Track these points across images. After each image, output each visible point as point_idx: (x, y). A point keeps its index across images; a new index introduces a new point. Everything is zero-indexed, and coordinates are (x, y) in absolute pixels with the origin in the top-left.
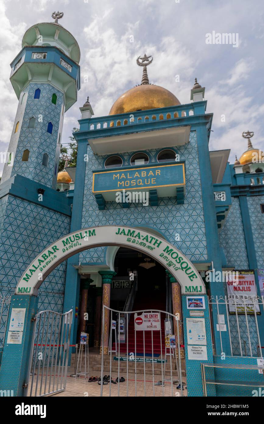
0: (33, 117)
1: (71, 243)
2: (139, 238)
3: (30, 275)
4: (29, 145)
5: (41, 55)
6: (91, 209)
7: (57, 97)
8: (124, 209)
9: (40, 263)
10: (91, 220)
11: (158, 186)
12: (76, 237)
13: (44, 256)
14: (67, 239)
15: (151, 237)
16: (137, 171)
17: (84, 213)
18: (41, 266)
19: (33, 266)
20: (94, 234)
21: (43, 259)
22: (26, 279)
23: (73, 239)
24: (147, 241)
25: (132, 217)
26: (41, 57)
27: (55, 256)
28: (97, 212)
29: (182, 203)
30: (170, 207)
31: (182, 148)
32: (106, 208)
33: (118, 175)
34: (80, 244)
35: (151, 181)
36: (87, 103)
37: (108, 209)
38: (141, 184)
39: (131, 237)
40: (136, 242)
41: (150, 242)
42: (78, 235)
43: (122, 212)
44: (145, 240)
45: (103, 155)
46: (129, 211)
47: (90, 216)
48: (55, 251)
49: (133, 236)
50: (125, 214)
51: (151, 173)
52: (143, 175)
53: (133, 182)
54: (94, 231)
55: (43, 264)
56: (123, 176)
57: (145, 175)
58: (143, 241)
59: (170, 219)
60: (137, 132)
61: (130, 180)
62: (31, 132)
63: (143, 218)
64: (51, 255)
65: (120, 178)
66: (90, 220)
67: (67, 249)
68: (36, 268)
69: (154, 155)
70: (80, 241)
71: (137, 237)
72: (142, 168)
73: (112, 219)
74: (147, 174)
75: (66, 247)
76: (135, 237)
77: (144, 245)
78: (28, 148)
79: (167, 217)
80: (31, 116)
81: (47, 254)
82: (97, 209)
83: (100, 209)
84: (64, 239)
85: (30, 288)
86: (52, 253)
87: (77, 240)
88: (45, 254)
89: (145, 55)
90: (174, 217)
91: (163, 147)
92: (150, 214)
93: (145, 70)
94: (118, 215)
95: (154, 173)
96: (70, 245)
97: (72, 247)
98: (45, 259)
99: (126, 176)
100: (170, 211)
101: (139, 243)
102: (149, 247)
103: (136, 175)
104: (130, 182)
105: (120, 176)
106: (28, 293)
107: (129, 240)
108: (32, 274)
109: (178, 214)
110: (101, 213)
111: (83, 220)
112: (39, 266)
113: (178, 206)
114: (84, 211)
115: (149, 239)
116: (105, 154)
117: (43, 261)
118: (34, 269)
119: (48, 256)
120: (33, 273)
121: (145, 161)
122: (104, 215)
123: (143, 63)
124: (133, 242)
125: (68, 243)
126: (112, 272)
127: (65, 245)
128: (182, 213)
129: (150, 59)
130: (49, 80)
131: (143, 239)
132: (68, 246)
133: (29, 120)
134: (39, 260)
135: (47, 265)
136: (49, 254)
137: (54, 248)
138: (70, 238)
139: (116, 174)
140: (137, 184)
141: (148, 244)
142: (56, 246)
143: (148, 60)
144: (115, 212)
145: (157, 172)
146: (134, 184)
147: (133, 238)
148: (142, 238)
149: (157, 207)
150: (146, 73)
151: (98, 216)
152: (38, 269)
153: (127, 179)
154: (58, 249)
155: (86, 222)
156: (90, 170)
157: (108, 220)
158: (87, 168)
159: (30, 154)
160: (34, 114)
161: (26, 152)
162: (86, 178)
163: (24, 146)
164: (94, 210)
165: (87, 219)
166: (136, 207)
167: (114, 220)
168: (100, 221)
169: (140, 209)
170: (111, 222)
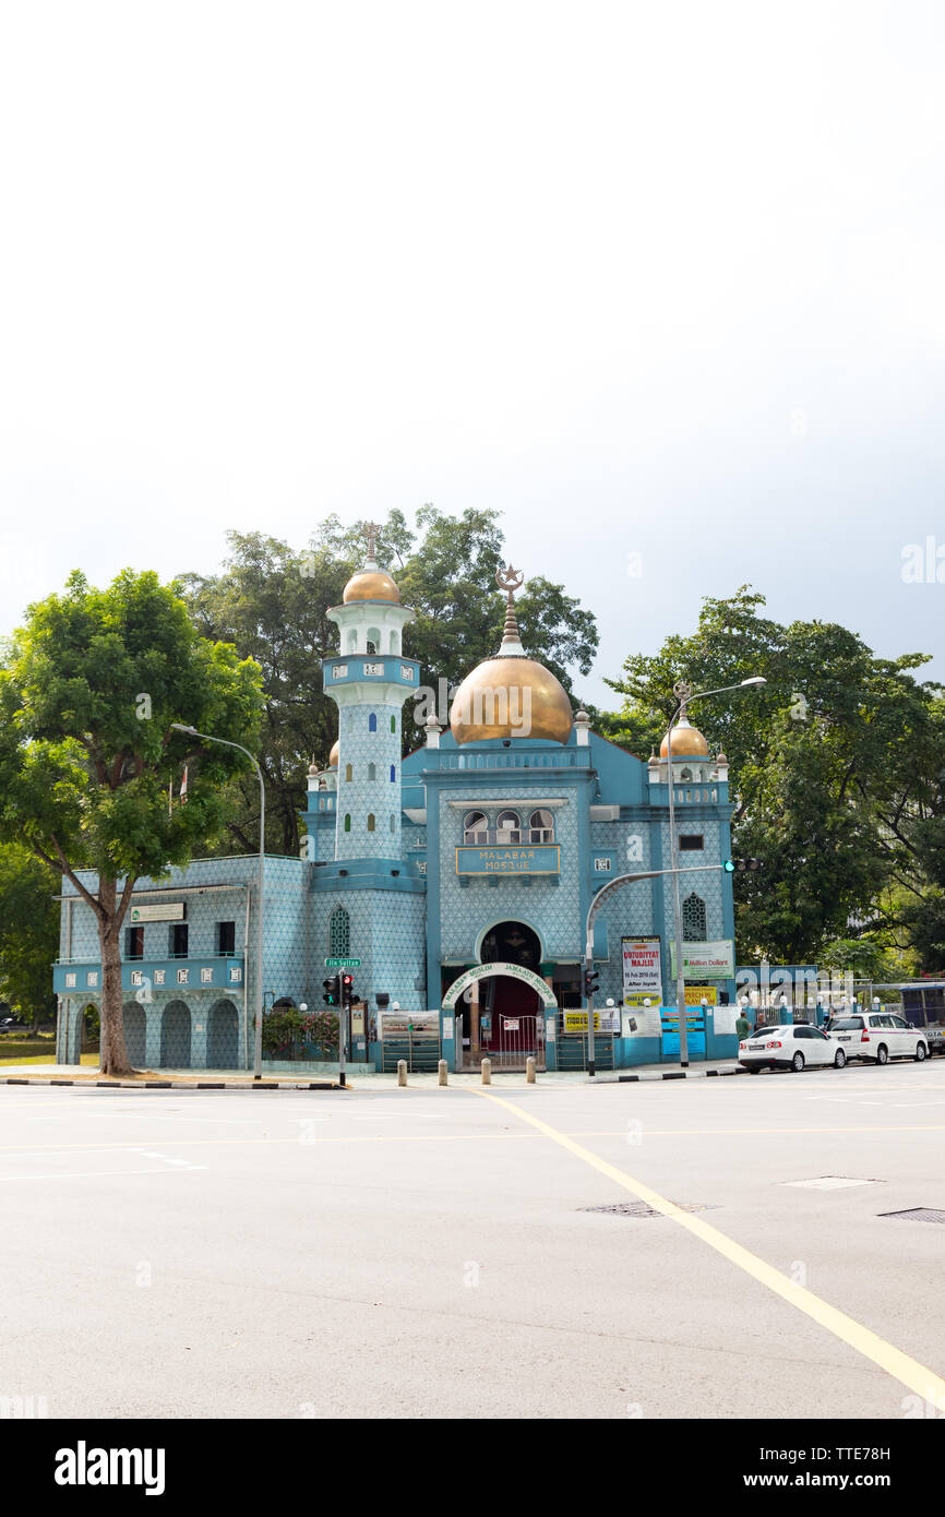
0: (372, 765)
6: (450, 886)
8: (491, 888)
11: (528, 872)
17: (442, 891)
25: (501, 899)
26: (376, 671)
28: (460, 891)
29: (556, 885)
30: (543, 889)
31: (560, 810)
32: (469, 887)
33: (486, 853)
35: (523, 865)
37: (472, 888)
38: (512, 868)
43: (489, 892)
45: (462, 808)
46: (497, 892)
47: (450, 895)
50: (493, 894)
51: (523, 854)
53: (503, 864)
56: (492, 856)
57: (516, 856)
59: (544, 904)
61: (501, 861)
63: (514, 901)
66: (451, 900)
69: (526, 815)
72: (513, 848)
73: (477, 900)
74: (519, 855)
79: (540, 901)
82: (459, 886)
83: (462, 887)
90: (548, 902)
92: (522, 896)
94: (485, 895)
95: (527, 855)
99: (495, 855)
100: (543, 894)
103: (506, 855)
104: (500, 864)
105: (489, 855)
109: (553, 899)
110: (463, 893)
111: (442, 900)
113: (552, 889)
114: (442, 888)
122: (467, 895)
128: (556, 896)
130: (385, 701)
139: (483, 852)
140: (508, 867)
144: (480, 892)
145: (531, 854)
146: (504, 867)
149: (529, 889)
151: (459, 895)
153: (496, 860)
155: (447, 903)
156: (445, 829)
157: (472, 902)
158: (441, 826)
159: (376, 820)
160: (373, 757)
161: (371, 818)
162: (441, 841)
163: (368, 810)
164: (455, 888)
165: (447, 899)
166: (505, 886)
167: (481, 901)
168: (463, 902)
169: (510, 889)
170: (476, 904)
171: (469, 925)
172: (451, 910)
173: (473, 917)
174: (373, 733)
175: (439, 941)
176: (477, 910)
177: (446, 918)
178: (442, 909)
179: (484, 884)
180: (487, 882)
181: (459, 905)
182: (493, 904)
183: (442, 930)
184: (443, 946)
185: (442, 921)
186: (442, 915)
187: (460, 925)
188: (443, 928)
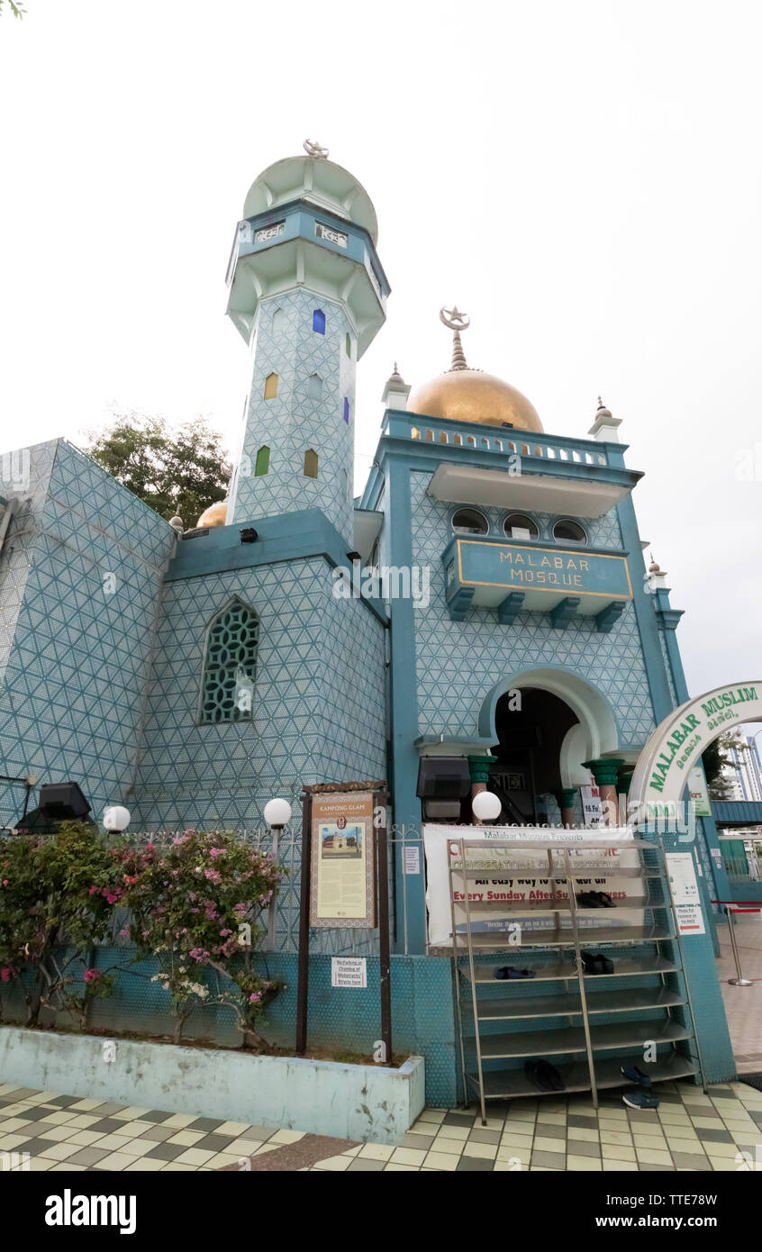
0: (316, 375)
4: (314, 440)
8: (500, 626)
10: (436, 642)
11: (582, 593)
16: (544, 554)
25: (519, 645)
28: (448, 624)
29: (607, 631)
30: (586, 635)
31: (594, 524)
32: (465, 619)
33: (510, 554)
35: (573, 580)
36: (395, 376)
37: (470, 622)
38: (555, 582)
43: (499, 631)
46: (511, 632)
47: (433, 631)
50: (505, 637)
51: (571, 564)
52: (557, 565)
53: (540, 575)
56: (520, 560)
57: (560, 565)
59: (589, 659)
60: (541, 474)
61: (535, 570)
62: (317, 411)
63: (541, 651)
66: (433, 639)
69: (546, 524)
72: (554, 551)
73: (479, 643)
74: (565, 564)
78: (314, 448)
79: (582, 654)
80: (311, 370)
82: (447, 616)
83: (453, 619)
89: (455, 309)
90: (596, 656)
91: (562, 514)
92: (553, 644)
93: (457, 339)
94: (492, 636)
95: (578, 565)
99: (525, 558)
100: (587, 643)
103: (543, 562)
104: (535, 575)
105: (514, 557)
109: (601, 652)
110: (455, 628)
111: (417, 638)
113: (599, 635)
121: (530, 533)
122: (463, 634)
123: (452, 322)
126: (487, 758)
128: (608, 649)
129: (465, 320)
133: (308, 380)
139: (506, 551)
140: (547, 581)
143: (461, 320)
144: (483, 630)
145: (583, 563)
149: (563, 631)
151: (448, 633)
153: (527, 567)
155: (426, 643)
156: (421, 527)
157: (471, 646)
158: (414, 523)
159: (320, 463)
160: (318, 367)
161: (311, 456)
162: (415, 544)
163: (305, 441)
164: (440, 619)
165: (428, 636)
166: (525, 625)
167: (485, 647)
168: (456, 646)
169: (532, 630)
170: (479, 651)
171: (468, 685)
172: (434, 657)
173: (473, 672)
174: (318, 334)
175: (415, 710)
176: (479, 659)
177: (427, 669)
178: (418, 653)
179: (490, 619)
180: (496, 616)
181: (449, 649)
182: (507, 652)
183: (420, 691)
184: (421, 719)
185: (419, 673)
186: (419, 664)
187: (452, 684)
188: (420, 687)
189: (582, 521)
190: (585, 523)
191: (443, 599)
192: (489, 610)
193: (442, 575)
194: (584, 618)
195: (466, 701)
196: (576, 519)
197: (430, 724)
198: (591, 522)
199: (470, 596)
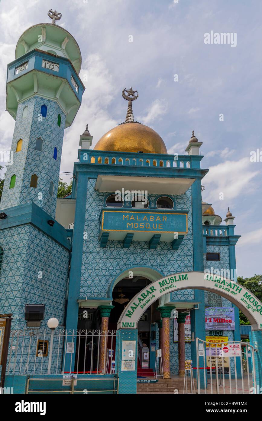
0: (40, 138)
1: (167, 285)
2: (224, 284)
3: (132, 312)
4: (36, 170)
5: (53, 65)
6: (91, 245)
7: (62, 119)
8: (124, 249)
9: (140, 301)
11: (162, 232)
12: (171, 279)
13: (143, 295)
14: (163, 281)
15: (233, 284)
16: (146, 215)
17: (84, 249)
18: (142, 304)
19: (134, 304)
20: (186, 278)
21: (142, 298)
22: (129, 315)
23: (168, 282)
24: (231, 287)
25: (132, 257)
26: (52, 68)
27: (153, 296)
28: (98, 249)
29: (177, 249)
30: (166, 251)
31: (179, 198)
32: (107, 246)
33: (128, 216)
34: (175, 286)
35: (158, 226)
36: (86, 132)
37: (109, 248)
38: (149, 228)
39: (218, 283)
40: (222, 287)
41: (233, 288)
42: (172, 278)
43: (122, 251)
44: (229, 286)
45: (104, 192)
47: (91, 253)
48: (153, 291)
49: (219, 283)
50: (125, 254)
51: (158, 218)
52: (151, 219)
53: (141, 225)
54: (186, 275)
55: (143, 302)
57: (152, 219)
58: (227, 287)
61: (139, 222)
62: (38, 155)
63: (142, 259)
64: (149, 294)
65: (129, 218)
66: (91, 256)
67: (164, 290)
68: (137, 306)
70: (175, 284)
71: (223, 284)
72: (151, 213)
73: (112, 257)
74: (155, 219)
75: (163, 288)
76: (221, 283)
77: (229, 290)
78: (36, 173)
80: (38, 136)
81: (146, 294)
82: (98, 246)
83: (101, 247)
84: (161, 281)
85: (134, 323)
86: (151, 293)
87: (172, 282)
88: (144, 294)
92: (148, 256)
95: (161, 219)
96: (166, 286)
97: (168, 288)
98: (144, 298)
99: (135, 217)
100: (166, 255)
101: (225, 288)
102: (232, 292)
103: (144, 219)
104: (139, 225)
106: (132, 328)
107: (216, 286)
108: (134, 311)
110: (101, 251)
112: (139, 304)
114: (84, 247)
115: (233, 286)
116: (106, 192)
117: (143, 300)
118: (135, 306)
119: (147, 295)
120: (134, 309)
122: (105, 253)
123: (129, 96)
124: (219, 287)
125: (164, 284)
127: (161, 287)
130: (56, 98)
131: (228, 286)
132: (164, 287)
133: (36, 141)
134: (139, 299)
135: (147, 303)
136: (148, 294)
137: (152, 288)
138: (165, 280)
139: (126, 214)
140: (145, 227)
141: (231, 290)
142: (153, 287)
143: (134, 95)
144: (115, 251)
145: (164, 218)
146: (142, 227)
147: (219, 284)
148: (226, 285)
150: (132, 108)
151: (98, 253)
152: (139, 306)
153: (136, 221)
154: (155, 290)
155: (87, 258)
157: (108, 258)
160: (41, 134)
163: (32, 171)
164: (95, 247)
165: (88, 255)
166: (135, 248)
167: (115, 258)
168: (101, 258)
169: (139, 250)
170: (112, 260)
171: (105, 275)
172: (90, 264)
173: (108, 270)
175: (79, 286)
176: (111, 264)
177: (86, 269)
178: (83, 263)
179: (119, 246)
180: (122, 244)
181: (98, 260)
182: (125, 261)
183: (82, 279)
184: (82, 290)
185: (82, 271)
186: (83, 267)
187: (97, 275)
188: (82, 277)
189: (173, 197)
190: (174, 198)
191: (98, 238)
192: (119, 242)
193: (98, 227)
194: (166, 244)
195: (103, 283)
196: (170, 196)
197: (85, 293)
198: (176, 197)
199: (108, 236)
